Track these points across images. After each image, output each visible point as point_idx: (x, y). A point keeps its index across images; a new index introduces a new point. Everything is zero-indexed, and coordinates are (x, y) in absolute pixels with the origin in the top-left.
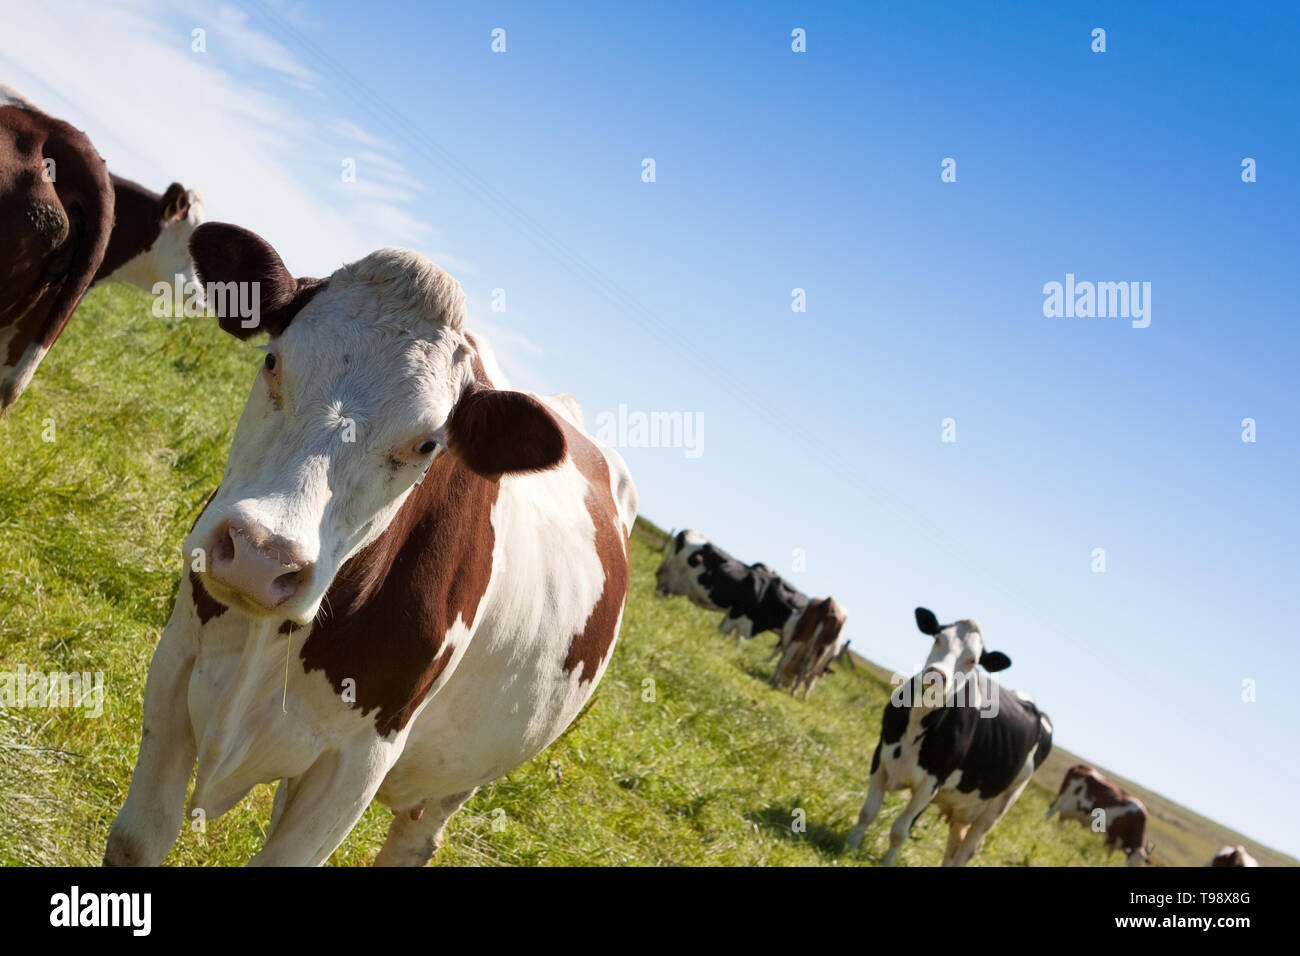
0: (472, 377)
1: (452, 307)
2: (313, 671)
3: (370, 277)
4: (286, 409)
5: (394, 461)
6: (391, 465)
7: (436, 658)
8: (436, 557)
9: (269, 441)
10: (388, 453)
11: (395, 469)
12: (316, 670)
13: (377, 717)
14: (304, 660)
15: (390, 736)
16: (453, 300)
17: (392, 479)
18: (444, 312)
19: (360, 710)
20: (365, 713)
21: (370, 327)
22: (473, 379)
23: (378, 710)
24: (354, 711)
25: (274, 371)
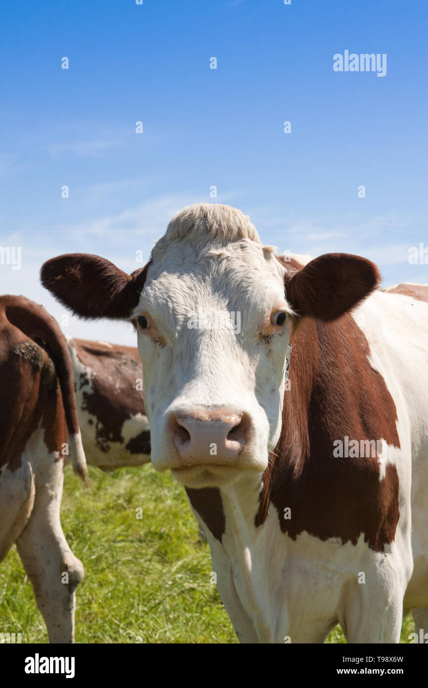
0: (284, 270)
1: (243, 223)
2: (298, 536)
3: (176, 235)
4: (169, 343)
5: (264, 336)
6: (264, 341)
7: (381, 478)
8: (339, 412)
9: (170, 367)
10: (257, 333)
11: (268, 342)
12: (299, 534)
13: (366, 541)
14: (287, 533)
15: (385, 550)
16: (241, 218)
17: (270, 350)
18: (239, 229)
19: (349, 543)
20: (355, 543)
21: (195, 263)
22: (286, 271)
23: (362, 536)
24: (345, 545)
25: (148, 326)
